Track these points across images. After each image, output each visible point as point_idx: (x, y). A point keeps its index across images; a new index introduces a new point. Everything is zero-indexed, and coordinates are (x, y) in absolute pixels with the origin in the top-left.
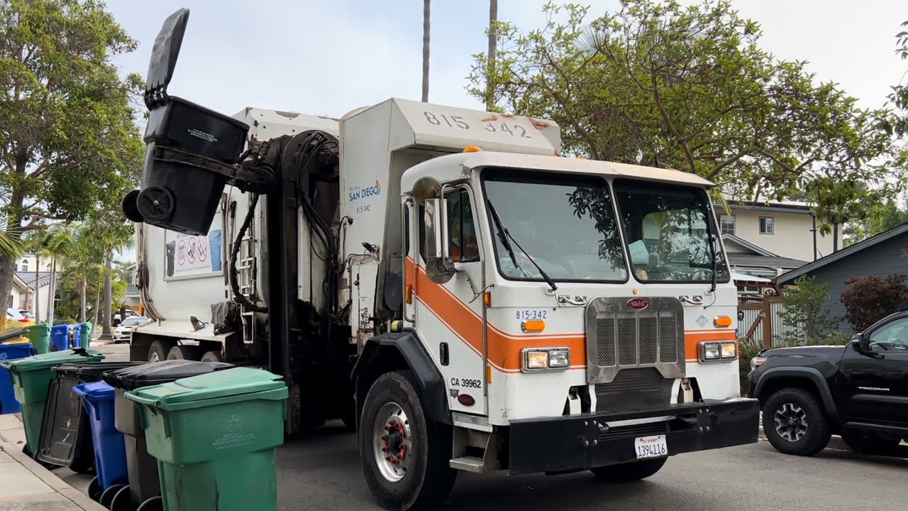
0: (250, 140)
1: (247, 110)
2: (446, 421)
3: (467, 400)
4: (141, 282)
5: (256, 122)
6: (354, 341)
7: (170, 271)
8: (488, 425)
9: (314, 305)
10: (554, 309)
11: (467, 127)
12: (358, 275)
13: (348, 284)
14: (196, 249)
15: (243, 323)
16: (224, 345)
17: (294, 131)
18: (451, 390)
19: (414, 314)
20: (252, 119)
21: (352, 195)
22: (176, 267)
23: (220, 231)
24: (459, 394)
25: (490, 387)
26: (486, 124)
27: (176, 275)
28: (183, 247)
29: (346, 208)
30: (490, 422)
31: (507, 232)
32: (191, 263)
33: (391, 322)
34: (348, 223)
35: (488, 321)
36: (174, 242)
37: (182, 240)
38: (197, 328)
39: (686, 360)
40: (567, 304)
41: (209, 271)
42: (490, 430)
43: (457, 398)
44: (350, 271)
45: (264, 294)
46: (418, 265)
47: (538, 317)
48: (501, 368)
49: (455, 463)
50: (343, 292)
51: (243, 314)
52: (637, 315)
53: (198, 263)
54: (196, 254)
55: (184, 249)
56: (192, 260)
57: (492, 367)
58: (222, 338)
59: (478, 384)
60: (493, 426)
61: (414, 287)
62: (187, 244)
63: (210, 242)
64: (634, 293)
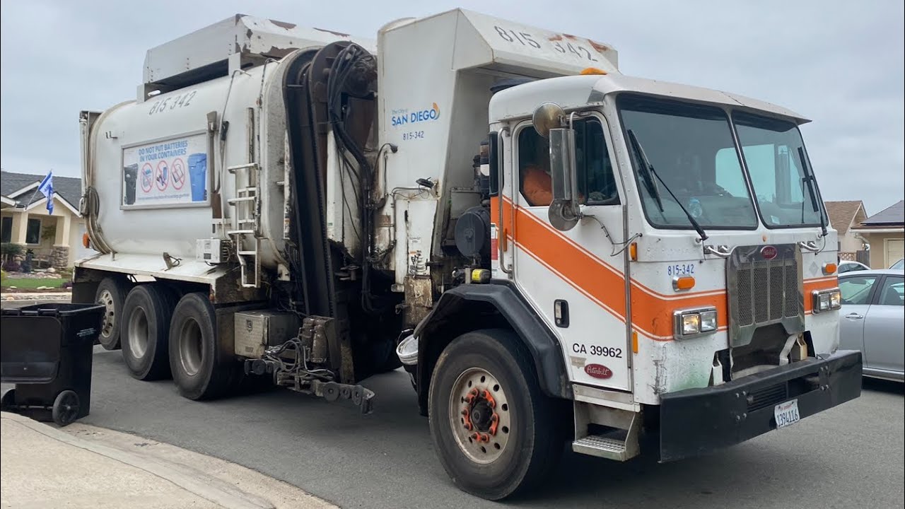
0: (242, 51)
1: (238, 17)
2: (564, 395)
3: (599, 372)
4: (88, 210)
5: (249, 31)
6: (401, 289)
7: (131, 197)
8: (632, 402)
9: (346, 246)
10: (701, 262)
11: (539, 47)
12: (406, 212)
13: (392, 222)
14: (169, 175)
15: (241, 263)
16: (214, 288)
17: (291, 43)
18: (573, 358)
19: (511, 263)
20: (246, 27)
21: (396, 119)
22: (139, 192)
23: (206, 155)
24: (587, 363)
25: (635, 358)
26: (554, 43)
27: (137, 204)
28: (148, 172)
29: (388, 133)
30: (635, 400)
31: (652, 169)
32: (162, 190)
33: (472, 271)
34: (390, 151)
35: (631, 277)
36: (136, 165)
37: (147, 164)
38: (171, 266)
39: (805, 312)
40: (712, 256)
41: (188, 200)
42: (638, 409)
43: (582, 369)
44: (394, 206)
45: (271, 232)
46: (518, 206)
47: (687, 273)
48: (652, 335)
49: (582, 445)
50: (382, 231)
51: (239, 252)
52: (768, 265)
53: (170, 190)
54: (169, 180)
55: (151, 174)
56: (162, 188)
57: (638, 333)
58: (211, 279)
59: (616, 353)
60: (641, 404)
61: (511, 230)
62: (155, 169)
63: (190, 167)
64: (764, 241)
